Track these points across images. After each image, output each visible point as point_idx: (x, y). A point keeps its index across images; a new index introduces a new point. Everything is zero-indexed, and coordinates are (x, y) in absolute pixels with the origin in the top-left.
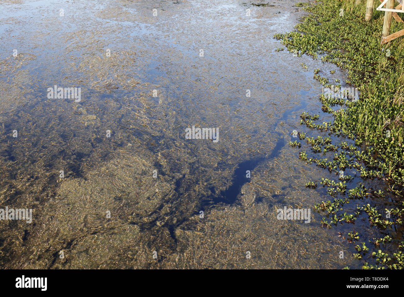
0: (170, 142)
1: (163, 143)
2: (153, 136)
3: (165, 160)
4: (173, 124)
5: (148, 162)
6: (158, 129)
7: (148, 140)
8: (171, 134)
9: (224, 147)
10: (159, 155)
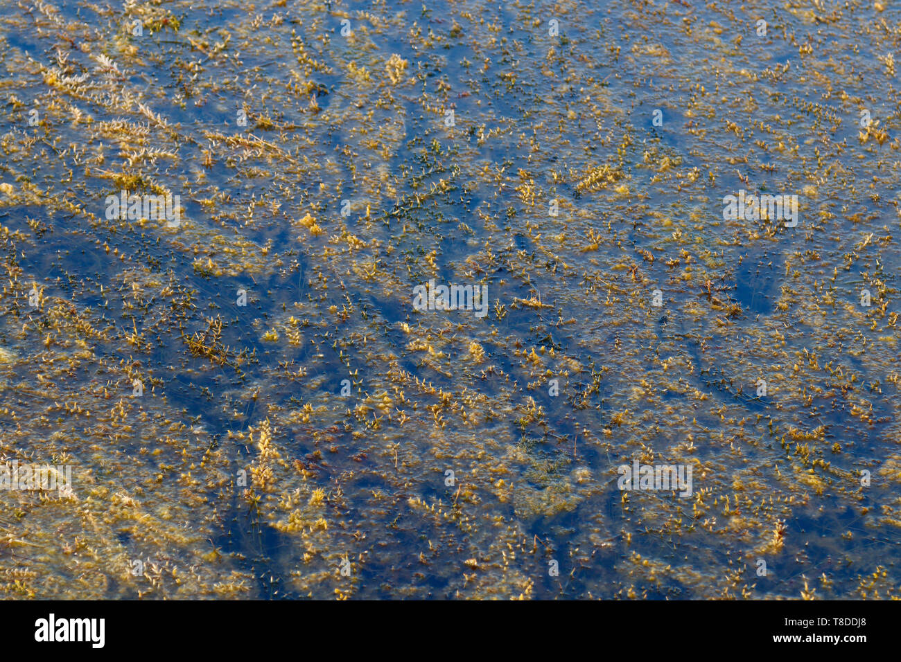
0: (363, 332)
1: (296, 337)
2: (204, 277)
3: (318, 494)
4: (383, 171)
5: (164, 511)
6: (249, 215)
7: (162, 314)
8: (369, 263)
9: (844, 375)
10: (263, 444)
